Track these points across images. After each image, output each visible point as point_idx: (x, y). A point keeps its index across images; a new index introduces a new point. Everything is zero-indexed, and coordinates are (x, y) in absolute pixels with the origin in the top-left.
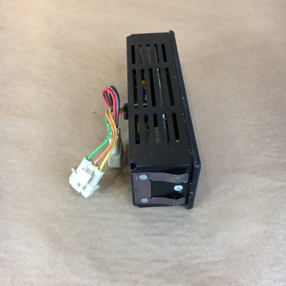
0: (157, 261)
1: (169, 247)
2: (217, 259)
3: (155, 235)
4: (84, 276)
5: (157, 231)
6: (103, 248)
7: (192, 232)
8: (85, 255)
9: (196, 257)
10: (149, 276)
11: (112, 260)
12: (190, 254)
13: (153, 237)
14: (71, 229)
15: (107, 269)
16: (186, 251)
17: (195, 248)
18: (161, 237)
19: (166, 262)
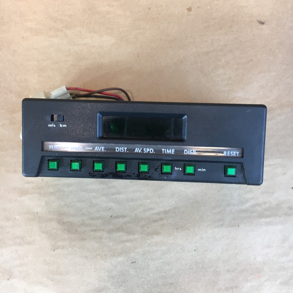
8: (56, 221)
11: (79, 222)
18: (118, 196)
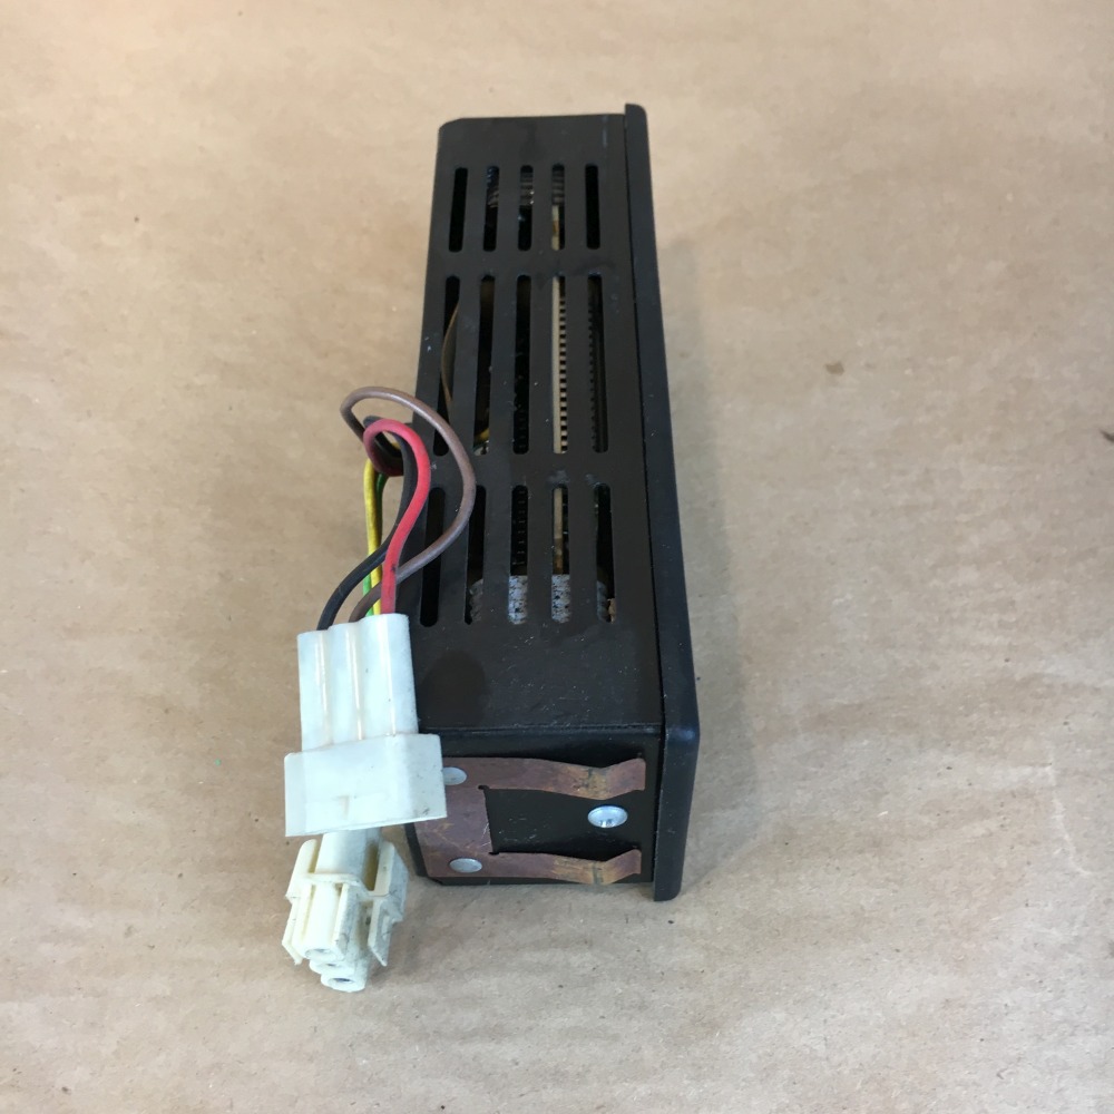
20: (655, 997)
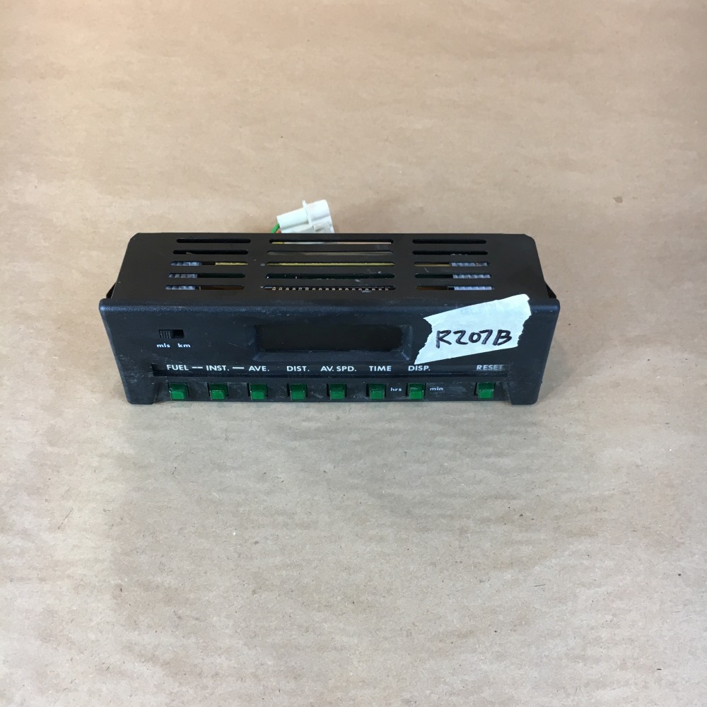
0: (497, 497)
1: (515, 475)
2: (607, 493)
3: (488, 456)
4: (368, 523)
5: (490, 450)
6: (394, 478)
7: (556, 450)
9: (569, 490)
10: (486, 521)
12: (557, 484)
13: (485, 460)
14: (331, 450)
15: (408, 512)
16: (547, 481)
17: (565, 475)
19: (514, 498)
20: (566, 443)
